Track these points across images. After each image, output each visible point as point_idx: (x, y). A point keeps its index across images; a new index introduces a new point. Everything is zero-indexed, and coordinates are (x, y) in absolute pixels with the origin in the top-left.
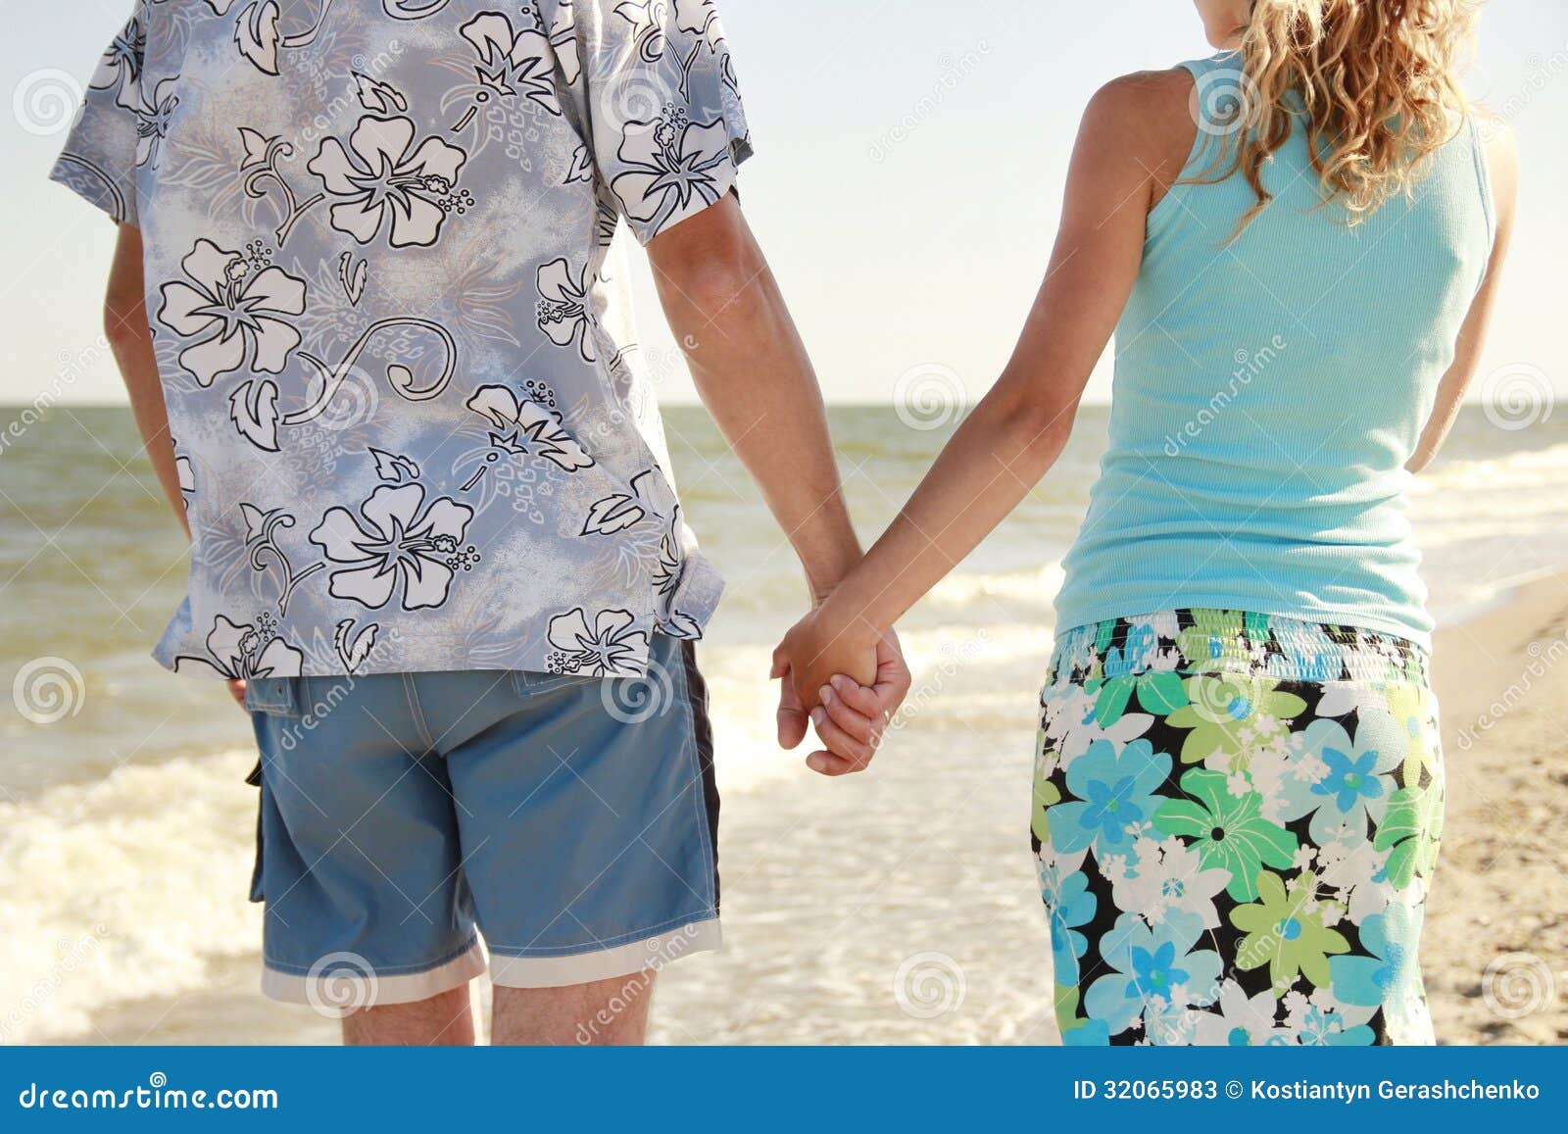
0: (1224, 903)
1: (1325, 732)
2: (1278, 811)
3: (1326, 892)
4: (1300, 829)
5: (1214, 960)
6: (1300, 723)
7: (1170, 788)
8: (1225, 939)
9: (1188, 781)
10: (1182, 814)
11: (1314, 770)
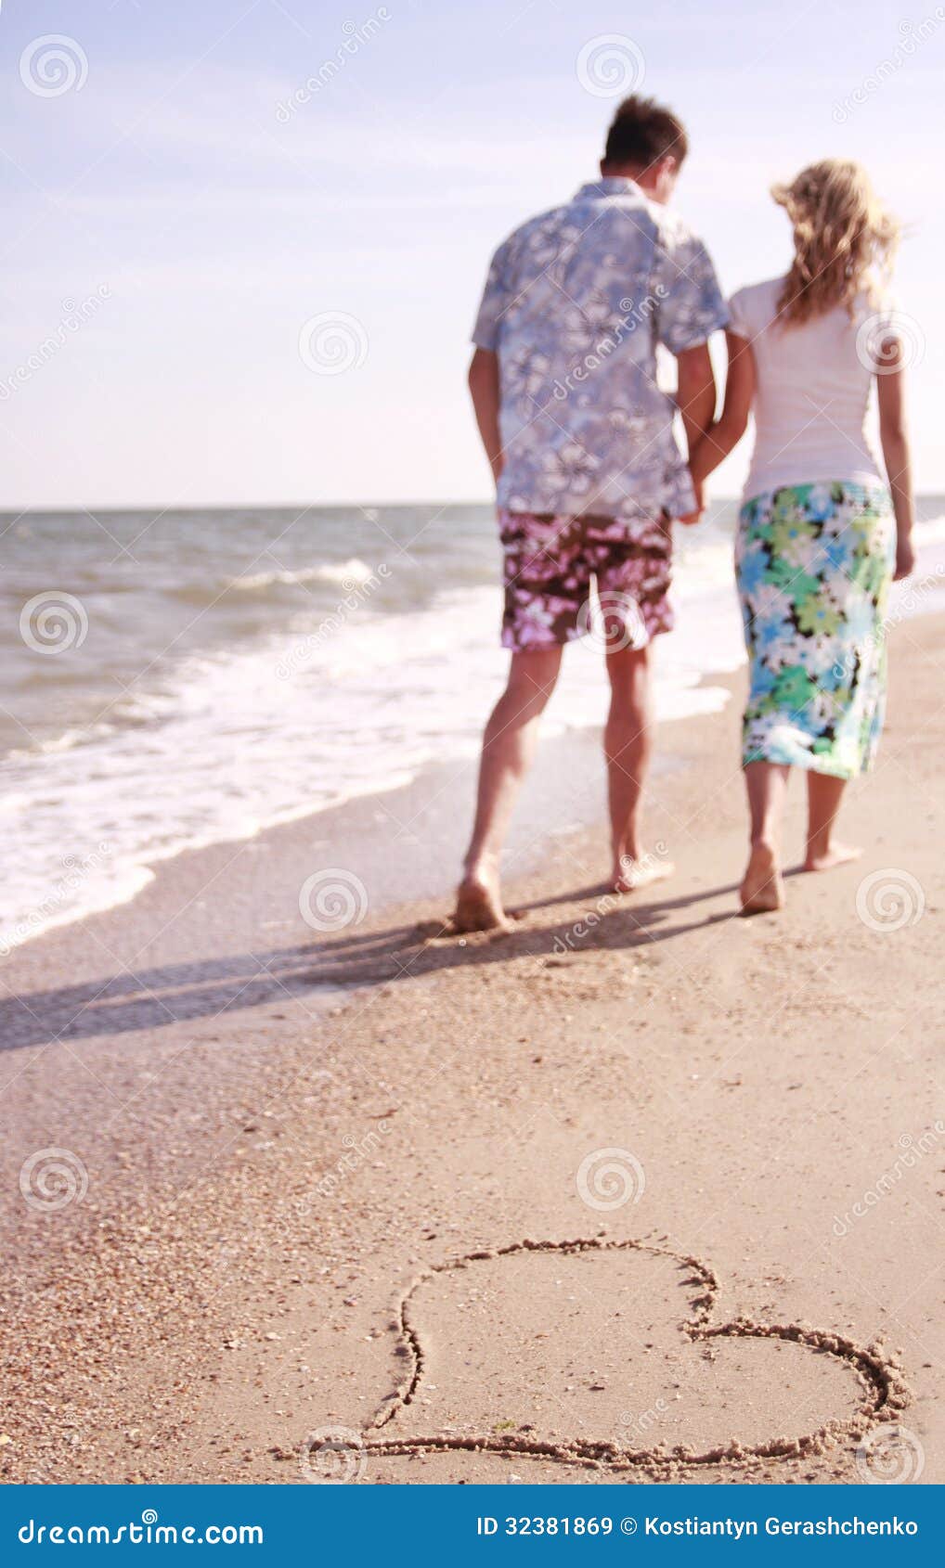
0: (793, 607)
1: (827, 540)
2: (811, 570)
3: (833, 600)
4: (821, 577)
5: (790, 628)
6: (817, 536)
7: (769, 567)
8: (795, 620)
9: (776, 563)
10: (774, 576)
11: (822, 553)
